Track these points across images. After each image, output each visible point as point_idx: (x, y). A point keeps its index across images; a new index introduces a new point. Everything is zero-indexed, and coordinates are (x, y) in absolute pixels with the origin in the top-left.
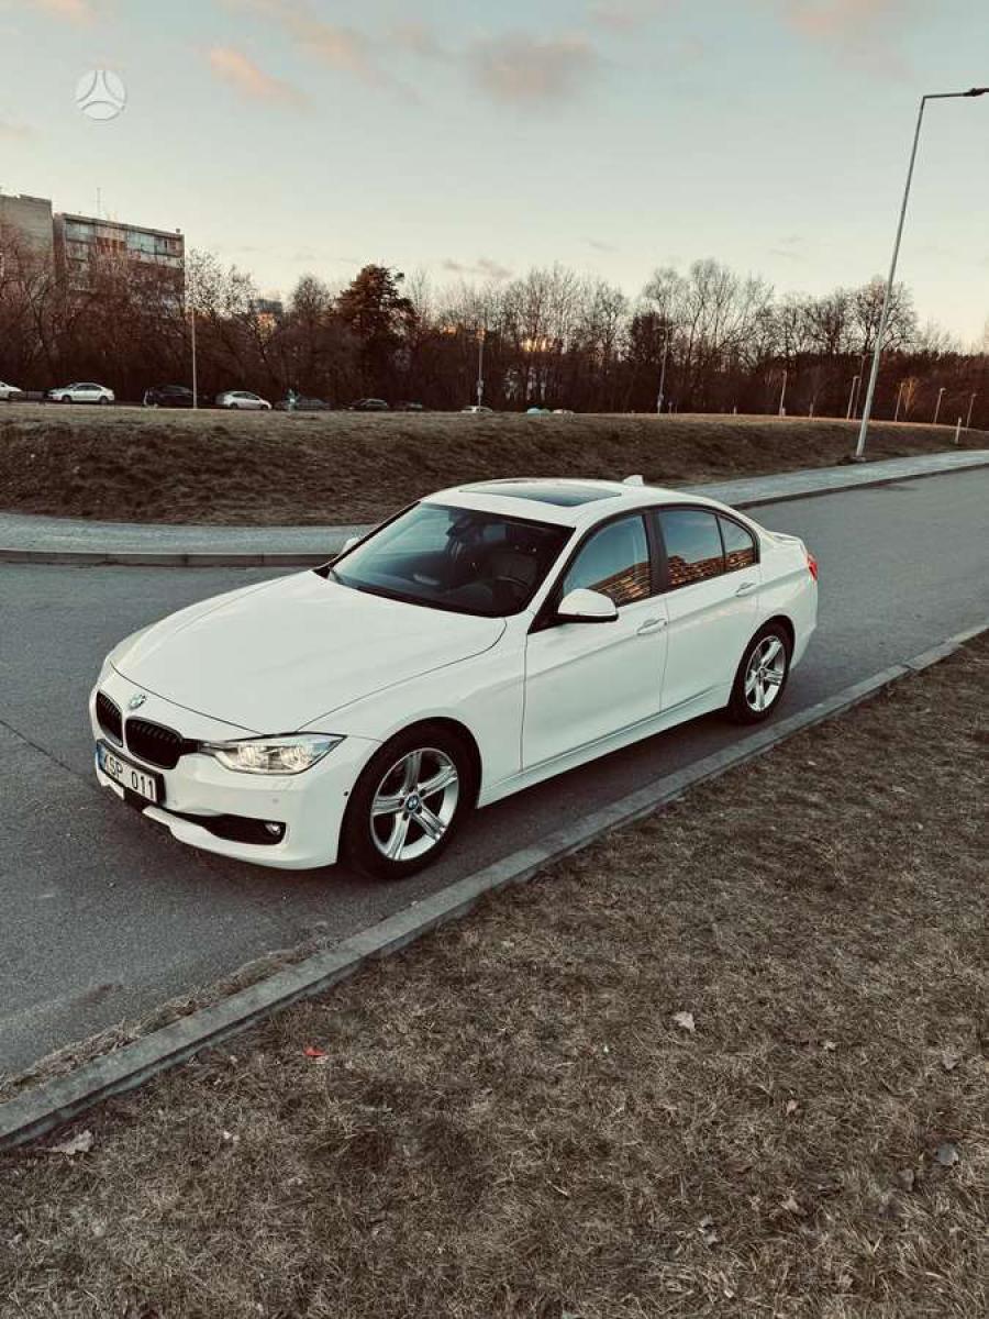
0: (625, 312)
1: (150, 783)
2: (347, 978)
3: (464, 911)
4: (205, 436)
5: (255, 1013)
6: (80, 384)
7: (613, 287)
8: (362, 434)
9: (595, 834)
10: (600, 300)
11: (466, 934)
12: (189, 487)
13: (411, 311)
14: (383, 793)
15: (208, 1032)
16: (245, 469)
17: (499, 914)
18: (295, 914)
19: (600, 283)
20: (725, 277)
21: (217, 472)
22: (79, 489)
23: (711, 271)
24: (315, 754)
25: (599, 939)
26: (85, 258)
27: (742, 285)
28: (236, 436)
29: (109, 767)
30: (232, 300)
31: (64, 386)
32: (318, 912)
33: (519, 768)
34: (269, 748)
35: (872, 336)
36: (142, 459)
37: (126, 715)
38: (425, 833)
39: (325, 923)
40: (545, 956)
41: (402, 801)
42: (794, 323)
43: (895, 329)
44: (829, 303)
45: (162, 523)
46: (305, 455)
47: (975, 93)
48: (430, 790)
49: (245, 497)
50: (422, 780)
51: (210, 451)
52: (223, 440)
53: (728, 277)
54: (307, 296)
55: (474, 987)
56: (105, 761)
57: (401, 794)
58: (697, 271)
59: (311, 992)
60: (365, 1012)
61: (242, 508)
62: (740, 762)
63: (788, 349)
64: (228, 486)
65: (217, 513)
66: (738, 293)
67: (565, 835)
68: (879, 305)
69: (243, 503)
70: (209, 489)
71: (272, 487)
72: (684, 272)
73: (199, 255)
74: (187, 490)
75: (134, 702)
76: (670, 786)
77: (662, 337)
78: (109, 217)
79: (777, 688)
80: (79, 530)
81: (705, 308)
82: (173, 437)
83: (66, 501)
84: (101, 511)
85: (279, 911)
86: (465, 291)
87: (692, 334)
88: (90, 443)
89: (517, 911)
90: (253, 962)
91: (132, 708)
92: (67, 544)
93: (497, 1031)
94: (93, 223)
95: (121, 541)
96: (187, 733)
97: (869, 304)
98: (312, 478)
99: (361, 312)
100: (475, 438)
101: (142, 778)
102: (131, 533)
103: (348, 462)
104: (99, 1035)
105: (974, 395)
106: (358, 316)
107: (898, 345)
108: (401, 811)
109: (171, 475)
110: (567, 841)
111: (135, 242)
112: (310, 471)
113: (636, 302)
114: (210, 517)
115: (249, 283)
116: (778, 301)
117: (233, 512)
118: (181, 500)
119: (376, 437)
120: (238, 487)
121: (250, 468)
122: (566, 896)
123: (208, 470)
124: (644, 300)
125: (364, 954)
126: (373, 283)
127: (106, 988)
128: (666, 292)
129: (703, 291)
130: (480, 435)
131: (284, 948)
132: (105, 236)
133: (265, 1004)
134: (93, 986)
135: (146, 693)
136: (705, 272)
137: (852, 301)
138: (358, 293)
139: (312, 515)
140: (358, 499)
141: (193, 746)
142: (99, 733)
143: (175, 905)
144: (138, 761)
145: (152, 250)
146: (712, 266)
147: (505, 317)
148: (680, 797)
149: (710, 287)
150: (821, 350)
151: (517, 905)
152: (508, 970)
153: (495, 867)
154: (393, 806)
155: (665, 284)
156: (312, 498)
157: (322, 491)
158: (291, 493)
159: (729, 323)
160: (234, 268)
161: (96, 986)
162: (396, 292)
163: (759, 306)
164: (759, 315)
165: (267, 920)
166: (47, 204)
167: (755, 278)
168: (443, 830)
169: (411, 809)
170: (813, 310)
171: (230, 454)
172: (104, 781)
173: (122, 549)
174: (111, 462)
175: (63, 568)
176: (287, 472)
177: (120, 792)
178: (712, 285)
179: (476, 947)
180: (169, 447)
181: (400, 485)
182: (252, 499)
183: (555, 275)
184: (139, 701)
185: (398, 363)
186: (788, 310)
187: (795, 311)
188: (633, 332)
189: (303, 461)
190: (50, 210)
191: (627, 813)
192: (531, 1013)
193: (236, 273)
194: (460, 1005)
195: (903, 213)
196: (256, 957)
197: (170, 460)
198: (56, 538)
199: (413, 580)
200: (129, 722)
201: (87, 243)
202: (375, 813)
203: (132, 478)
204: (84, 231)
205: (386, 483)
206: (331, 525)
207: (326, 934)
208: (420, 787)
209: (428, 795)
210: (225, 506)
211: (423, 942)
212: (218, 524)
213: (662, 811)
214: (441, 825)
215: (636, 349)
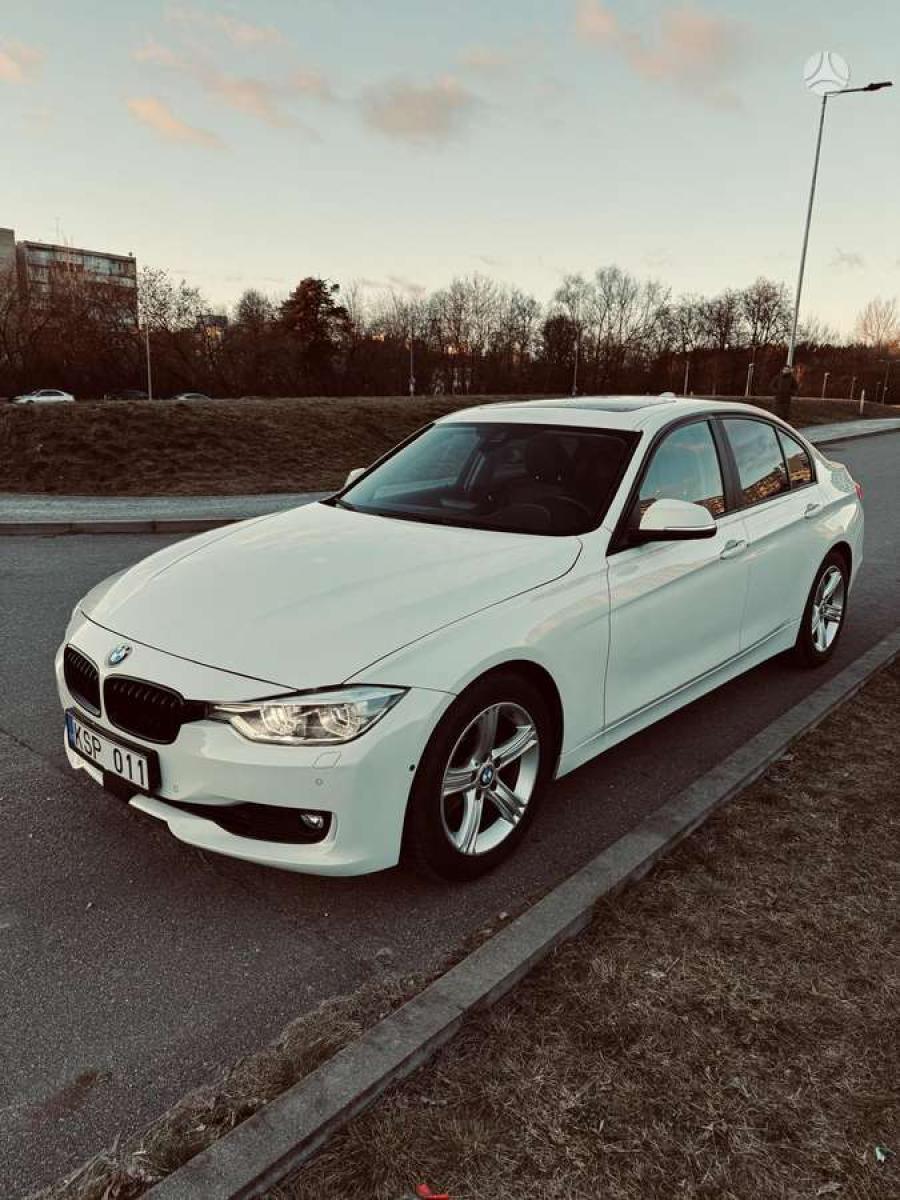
0: (538, 316)
1: (140, 763)
2: (447, 1044)
3: (580, 926)
4: (168, 412)
5: (326, 1124)
6: (42, 391)
7: (527, 294)
8: (321, 410)
9: (710, 808)
10: (515, 306)
11: (595, 962)
12: (153, 460)
13: (346, 318)
14: (455, 765)
15: (258, 1169)
16: (207, 443)
17: (630, 929)
18: (345, 938)
19: (515, 291)
20: (627, 282)
21: (181, 446)
22: (43, 465)
23: (614, 275)
24: (371, 714)
25: (778, 960)
26: (46, 281)
27: (643, 289)
28: (198, 412)
29: (83, 743)
30: (183, 311)
31: (29, 393)
32: (375, 933)
33: (602, 724)
34: (305, 709)
35: (759, 330)
36: (106, 435)
37: (104, 673)
38: (501, 815)
39: (388, 951)
40: (718, 991)
41: (475, 773)
42: (690, 320)
43: (779, 323)
44: (720, 302)
45: (127, 495)
46: (267, 428)
47: (873, 87)
48: (506, 758)
49: (208, 469)
50: (498, 744)
51: (172, 427)
52: (186, 416)
53: (629, 281)
54: (251, 307)
55: (636, 1049)
56: (77, 735)
57: (473, 765)
58: (601, 277)
59: (402, 1074)
60: (489, 1106)
61: (208, 479)
62: (833, 709)
63: (685, 344)
64: (192, 459)
65: (183, 485)
66: (639, 294)
67: (672, 810)
68: (763, 305)
69: (208, 475)
70: (173, 461)
71: (236, 459)
72: (590, 278)
73: (152, 271)
74: (151, 463)
75: (115, 655)
76: (771, 743)
77: (572, 337)
78: (66, 242)
79: (836, 625)
80: (43, 503)
81: (610, 309)
82: (136, 413)
83: (29, 478)
84: (64, 486)
85: (322, 935)
86: (394, 299)
87: (598, 332)
88: (52, 422)
89: (651, 922)
90: (299, 1020)
91: (112, 664)
92: (29, 515)
93: (700, 1131)
94: (53, 249)
95: (85, 511)
96: (190, 693)
97: (755, 303)
98: (275, 450)
99: (301, 319)
100: (428, 412)
101: (128, 757)
102: (96, 504)
103: (310, 435)
104: (80, 1171)
105: (854, 379)
106: (299, 324)
107: (782, 338)
108: (472, 788)
109: (134, 449)
110: (682, 819)
111: (92, 263)
112: (273, 444)
113: (547, 305)
114: (176, 489)
115: (198, 296)
116: (674, 302)
117: (198, 483)
118: (145, 473)
119: (335, 412)
120: (203, 460)
121: (215, 442)
122: (705, 896)
123: (172, 445)
124: (555, 304)
125: (466, 1005)
126: (311, 293)
127: (87, 1079)
128: (575, 296)
129: (608, 292)
130: (433, 410)
131: (340, 992)
132: (63, 260)
133: (340, 1105)
134: (66, 1077)
135: (132, 644)
136: (608, 277)
137: (740, 299)
138: (298, 303)
139: (279, 484)
140: (322, 469)
141: (201, 711)
142: (68, 700)
143: (180, 932)
144: (123, 734)
145: (108, 272)
146: (615, 271)
147: (430, 323)
148: (786, 754)
149: (614, 290)
150: (715, 345)
151: (651, 913)
152: (676, 1018)
153: (603, 860)
154: (466, 782)
155: (573, 288)
156: (276, 469)
157: (285, 462)
158: (254, 464)
159: (632, 322)
160: (184, 282)
161: (72, 1078)
162: (332, 302)
163: (658, 306)
164: (658, 315)
165: (309, 949)
166: (11, 233)
167: (653, 282)
168: (522, 810)
169: (484, 784)
170: (706, 308)
171: (194, 429)
172: (76, 762)
173: (87, 518)
174: (74, 439)
175: (25, 538)
176: (249, 445)
177: (98, 777)
178: (616, 290)
179: (614, 983)
180: (131, 423)
181: (361, 454)
182: (216, 471)
183: (475, 283)
184: (122, 654)
185: (335, 366)
186: (683, 310)
187: (690, 310)
188: (545, 333)
189: (266, 434)
190: (13, 238)
191: (739, 779)
192: (736, 1090)
193: (186, 287)
194: (629, 1086)
195: (812, 199)
196: (304, 1010)
197: (133, 436)
198: (18, 511)
199: (441, 506)
200: (110, 682)
201: (47, 267)
202: (446, 793)
203: (95, 453)
204: (44, 256)
205: (348, 453)
206: (297, 492)
207: (396, 968)
208: (495, 754)
209: (502, 765)
210: (189, 478)
211: (537, 977)
212: (185, 494)
213: (773, 774)
214: (518, 803)
215: (548, 349)
